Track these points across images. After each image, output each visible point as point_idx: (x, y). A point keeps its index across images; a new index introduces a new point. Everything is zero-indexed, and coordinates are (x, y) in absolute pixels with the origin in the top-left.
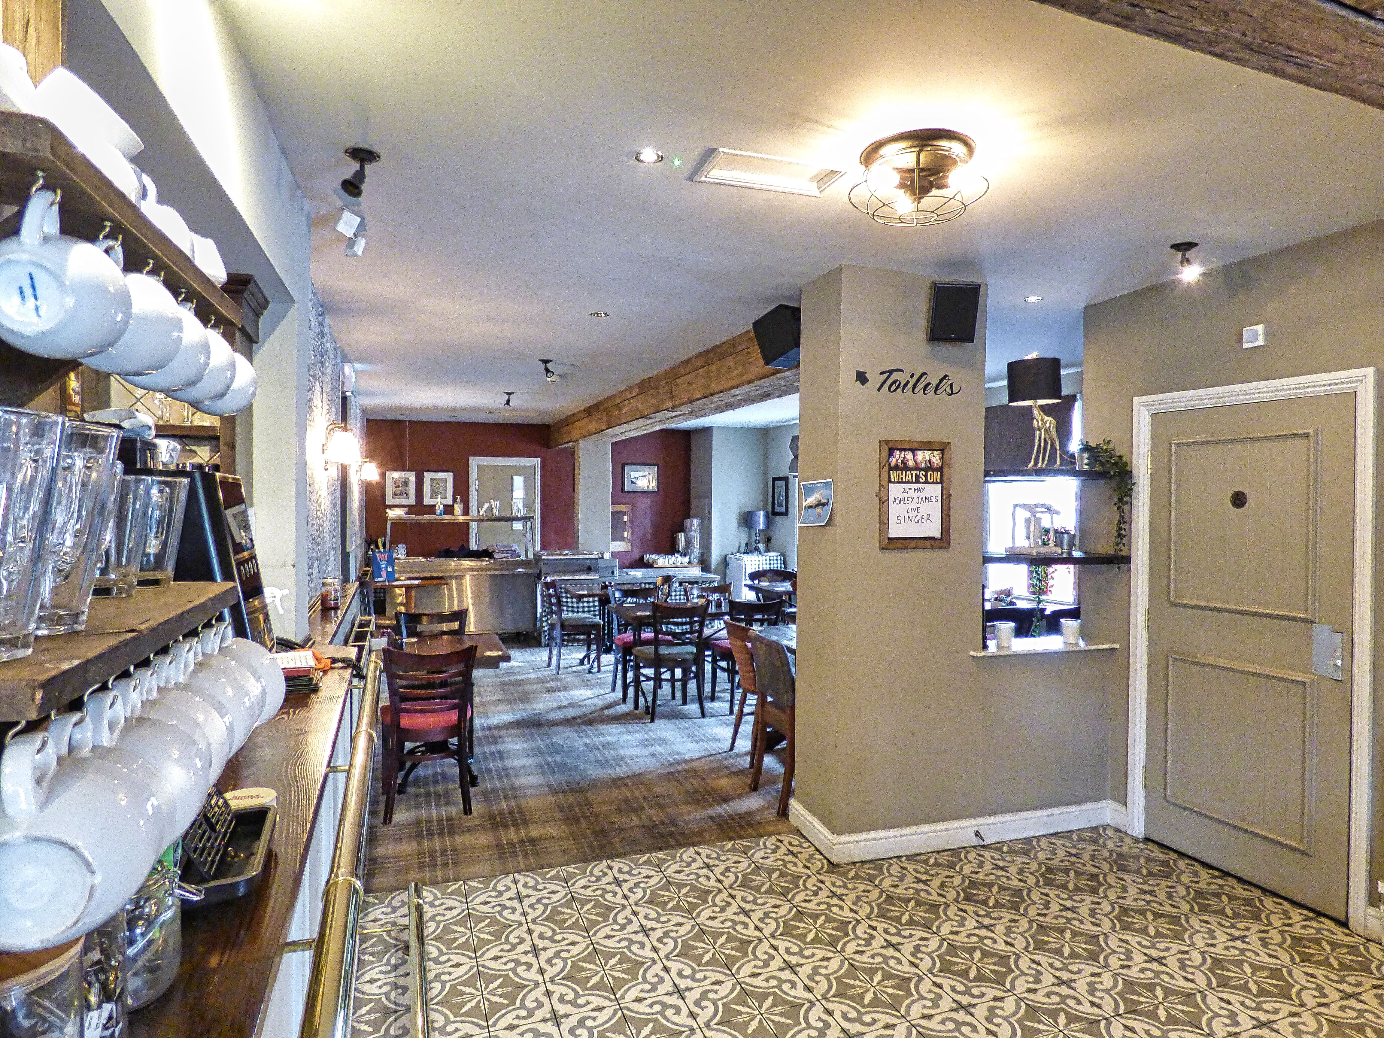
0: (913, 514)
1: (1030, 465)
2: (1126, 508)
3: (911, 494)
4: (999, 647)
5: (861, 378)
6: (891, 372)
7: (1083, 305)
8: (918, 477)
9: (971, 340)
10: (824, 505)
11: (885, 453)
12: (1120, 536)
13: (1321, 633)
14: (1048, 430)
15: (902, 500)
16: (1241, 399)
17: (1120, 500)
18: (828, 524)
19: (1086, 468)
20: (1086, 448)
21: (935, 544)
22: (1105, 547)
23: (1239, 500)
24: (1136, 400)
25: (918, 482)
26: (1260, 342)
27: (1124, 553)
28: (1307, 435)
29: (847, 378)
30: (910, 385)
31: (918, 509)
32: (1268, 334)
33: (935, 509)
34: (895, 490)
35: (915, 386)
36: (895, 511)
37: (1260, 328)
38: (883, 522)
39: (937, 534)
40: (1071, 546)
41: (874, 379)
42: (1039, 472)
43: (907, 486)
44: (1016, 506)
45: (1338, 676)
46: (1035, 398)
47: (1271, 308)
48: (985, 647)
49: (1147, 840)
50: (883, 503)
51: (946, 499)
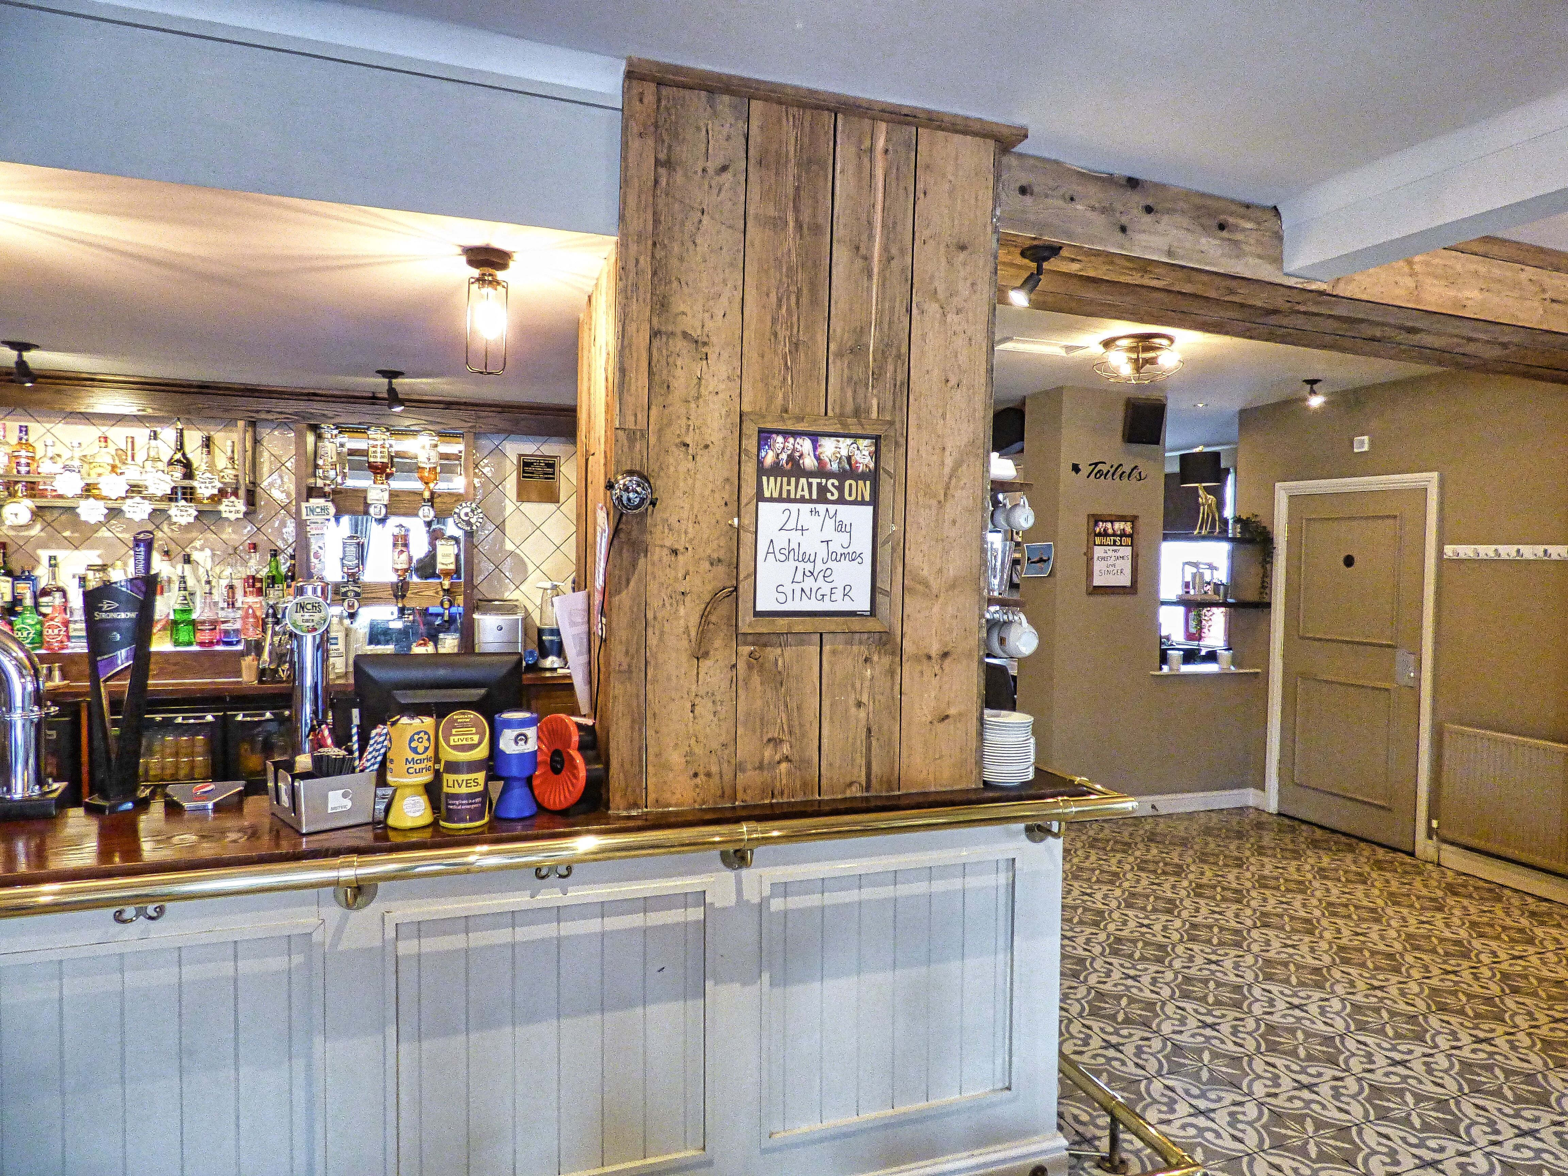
0: (1111, 569)
1: (1196, 532)
2: (1268, 566)
3: (1110, 553)
4: (1171, 669)
5: (1076, 468)
6: (1096, 464)
7: (1238, 409)
8: (1115, 541)
9: (1157, 443)
10: (1045, 561)
11: (1092, 523)
12: (1263, 587)
13: (1401, 655)
14: (1210, 506)
15: (1103, 559)
16: (1353, 489)
17: (1264, 560)
18: (1050, 575)
19: (1239, 536)
20: (1238, 520)
21: (1128, 590)
22: (1251, 596)
23: (1349, 561)
24: (1278, 485)
25: (1115, 545)
26: (1366, 448)
27: (1266, 600)
28: (1395, 517)
29: (1066, 468)
30: (1110, 474)
31: (1114, 565)
32: (1372, 443)
33: (1127, 565)
34: (1098, 551)
35: (1113, 475)
36: (1098, 566)
37: (1366, 438)
38: (1090, 574)
39: (1128, 584)
40: (1225, 596)
41: (1085, 469)
42: (1204, 538)
43: (1107, 548)
44: (1187, 563)
45: (1411, 684)
46: (1201, 482)
47: (1374, 424)
48: (1161, 669)
49: (1279, 814)
50: (1090, 560)
51: (1135, 557)
